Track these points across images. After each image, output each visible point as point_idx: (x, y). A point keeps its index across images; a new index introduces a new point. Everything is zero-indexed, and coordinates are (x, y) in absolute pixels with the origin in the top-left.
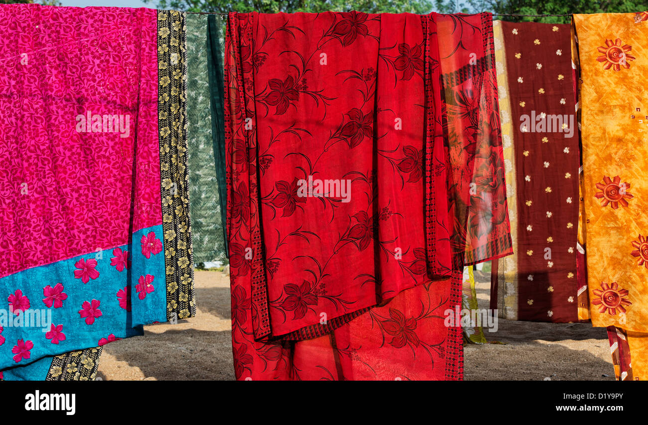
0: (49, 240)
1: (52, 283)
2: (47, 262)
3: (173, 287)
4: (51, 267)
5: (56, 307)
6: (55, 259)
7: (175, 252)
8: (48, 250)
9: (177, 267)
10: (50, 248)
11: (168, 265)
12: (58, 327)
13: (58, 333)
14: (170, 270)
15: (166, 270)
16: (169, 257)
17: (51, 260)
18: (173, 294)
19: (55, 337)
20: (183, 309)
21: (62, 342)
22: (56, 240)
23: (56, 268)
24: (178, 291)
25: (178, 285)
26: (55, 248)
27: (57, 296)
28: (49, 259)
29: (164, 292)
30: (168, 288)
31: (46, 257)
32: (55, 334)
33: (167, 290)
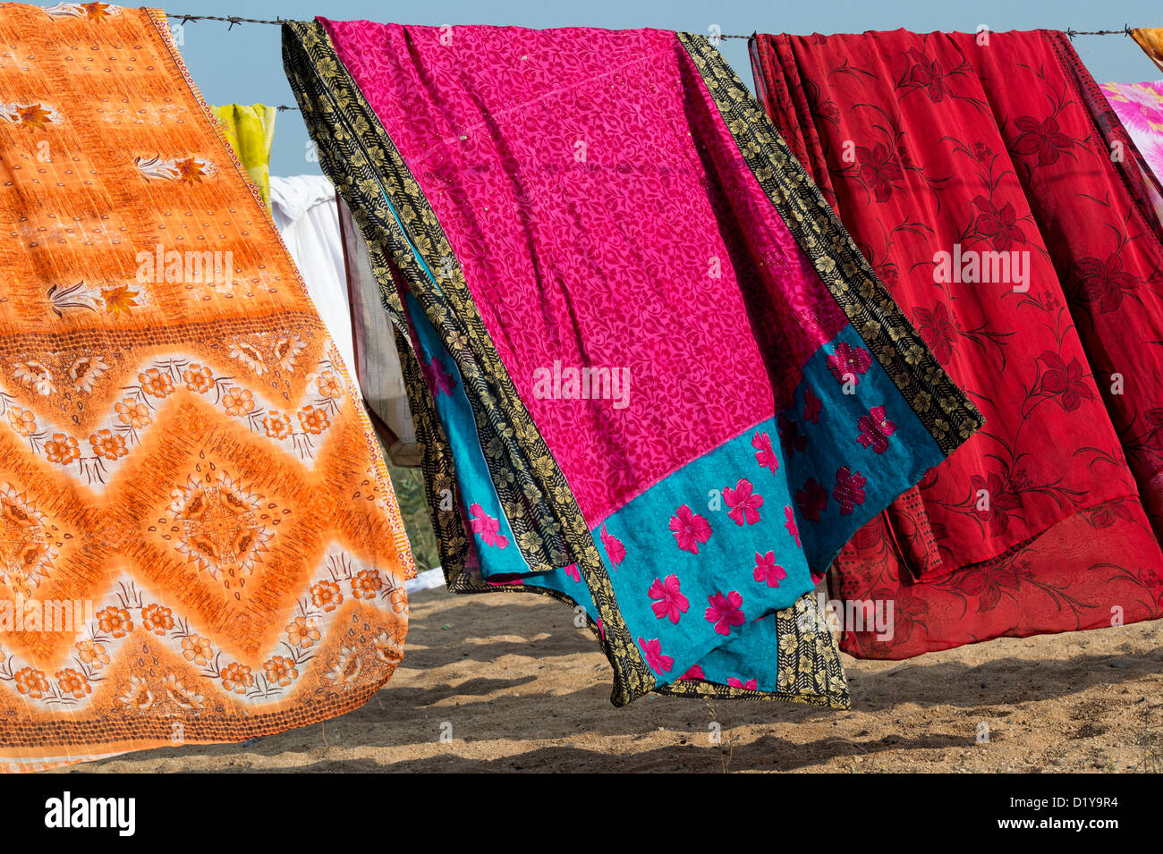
0: (698, 408)
1: (730, 482)
2: (709, 447)
3: (923, 402)
4: (718, 454)
5: (751, 522)
6: (720, 440)
7: (892, 349)
8: (702, 427)
9: (910, 368)
10: (705, 421)
11: (895, 374)
12: (766, 557)
13: (771, 567)
14: (903, 380)
15: (896, 385)
16: (889, 362)
17: (714, 442)
18: (930, 411)
19: (770, 577)
20: (961, 422)
21: (784, 582)
22: (709, 405)
23: (727, 454)
24: (935, 402)
25: (928, 392)
26: (713, 420)
27: (746, 503)
28: (709, 442)
29: (915, 418)
30: (916, 407)
31: (704, 439)
32: (767, 570)
33: (916, 411)
